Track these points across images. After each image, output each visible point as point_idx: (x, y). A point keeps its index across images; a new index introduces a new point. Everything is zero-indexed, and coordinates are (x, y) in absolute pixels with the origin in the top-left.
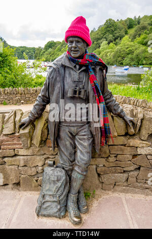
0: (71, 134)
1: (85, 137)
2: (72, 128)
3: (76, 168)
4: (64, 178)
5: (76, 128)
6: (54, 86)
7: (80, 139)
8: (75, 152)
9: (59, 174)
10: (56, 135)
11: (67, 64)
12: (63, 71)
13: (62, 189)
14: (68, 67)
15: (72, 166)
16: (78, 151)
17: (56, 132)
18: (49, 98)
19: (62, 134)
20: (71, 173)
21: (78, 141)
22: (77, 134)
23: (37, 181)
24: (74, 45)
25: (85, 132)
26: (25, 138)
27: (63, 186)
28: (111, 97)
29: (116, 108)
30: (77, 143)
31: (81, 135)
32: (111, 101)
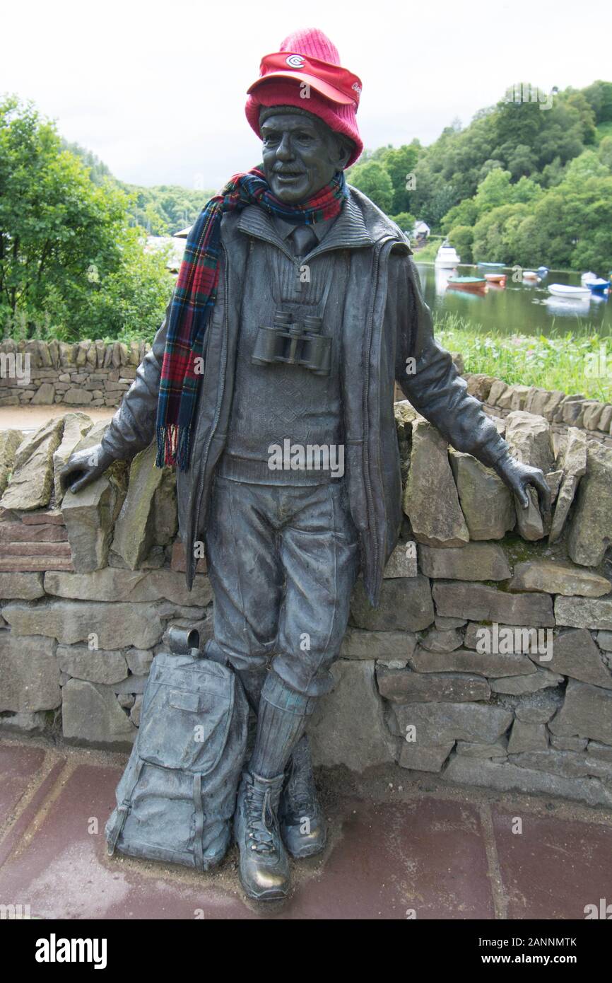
0: (263, 519)
1: (325, 537)
2: (269, 497)
3: (280, 667)
4: (227, 703)
5: (283, 497)
8: (280, 600)
9: (209, 684)
11: (257, 225)
12: (240, 256)
13: (217, 747)
14: (261, 242)
15: (261, 655)
16: (291, 596)
19: (228, 520)
20: (260, 687)
21: (293, 555)
22: (289, 523)
23: (127, 709)
24: (281, 149)
25: (322, 515)
26: (83, 529)
27: (222, 739)
28: (446, 375)
29: (467, 423)
30: (287, 562)
31: (305, 529)
32: (445, 394)
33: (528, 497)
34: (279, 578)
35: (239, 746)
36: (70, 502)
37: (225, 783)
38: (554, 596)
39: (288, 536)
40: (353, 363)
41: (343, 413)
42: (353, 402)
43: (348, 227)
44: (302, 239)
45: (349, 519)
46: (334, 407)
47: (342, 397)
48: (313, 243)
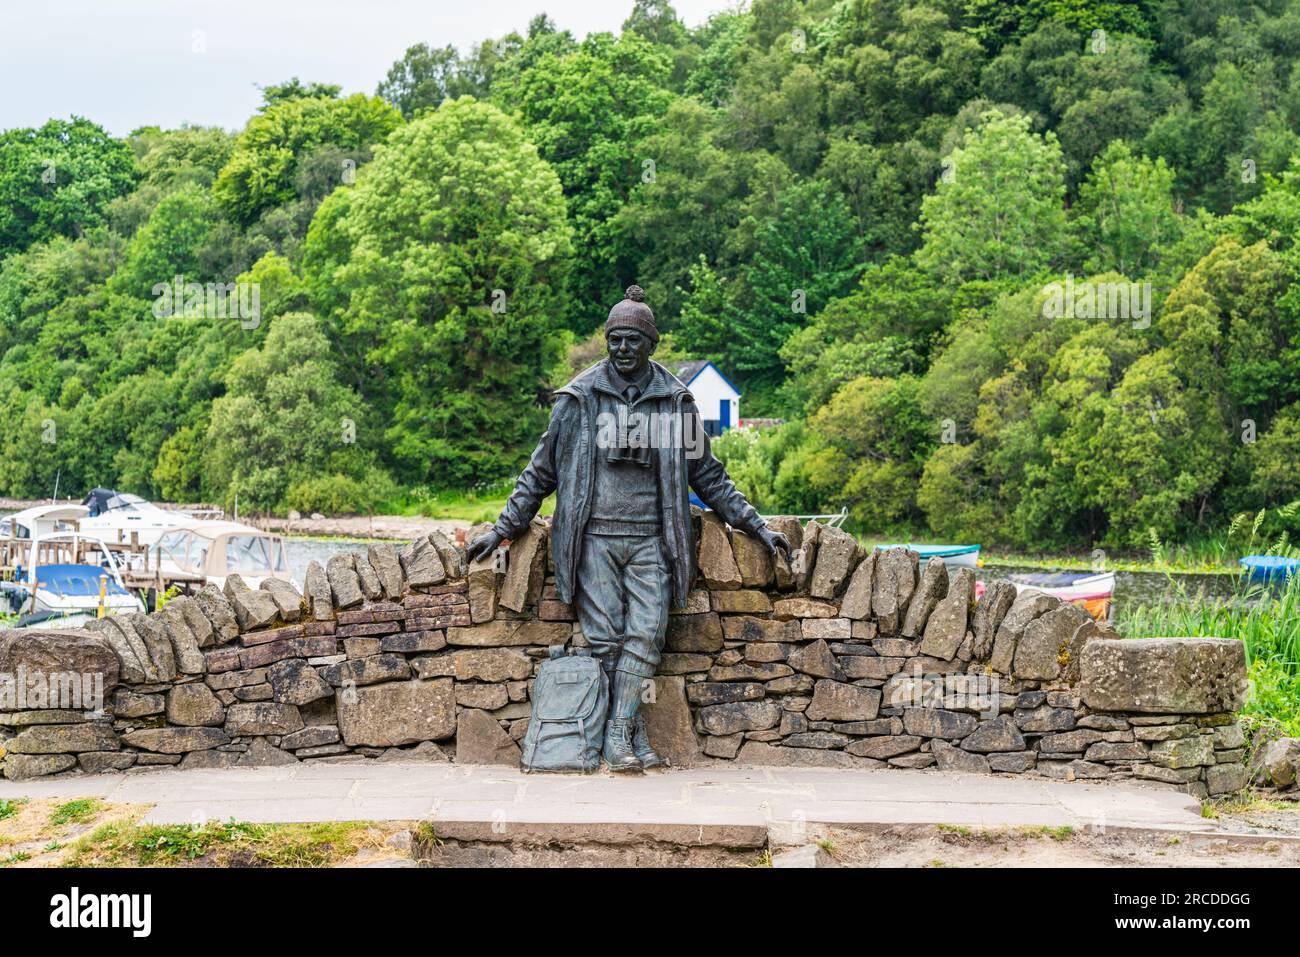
0: (614, 558)
1: (654, 567)
2: (618, 543)
3: (629, 647)
4: (596, 675)
5: (626, 543)
6: (571, 439)
7: (637, 573)
8: (625, 611)
9: (582, 667)
10: (578, 558)
11: (605, 386)
12: (595, 403)
13: (589, 703)
14: (609, 396)
15: (617, 641)
16: (633, 604)
17: (578, 550)
18: (554, 476)
19: (593, 559)
20: (616, 665)
21: (631, 578)
22: (630, 561)
23: (507, 729)
24: (623, 346)
25: (649, 554)
26: (481, 589)
27: (594, 696)
28: (720, 476)
29: (736, 506)
30: (629, 584)
31: (640, 564)
32: (720, 488)
33: (776, 550)
34: (625, 596)
35: (604, 703)
36: (474, 567)
37: (595, 725)
38: (800, 619)
39: (629, 569)
40: (664, 463)
41: (659, 493)
42: (665, 486)
43: (658, 384)
44: (631, 392)
45: (666, 557)
46: (654, 489)
47: (658, 483)
48: (638, 395)
